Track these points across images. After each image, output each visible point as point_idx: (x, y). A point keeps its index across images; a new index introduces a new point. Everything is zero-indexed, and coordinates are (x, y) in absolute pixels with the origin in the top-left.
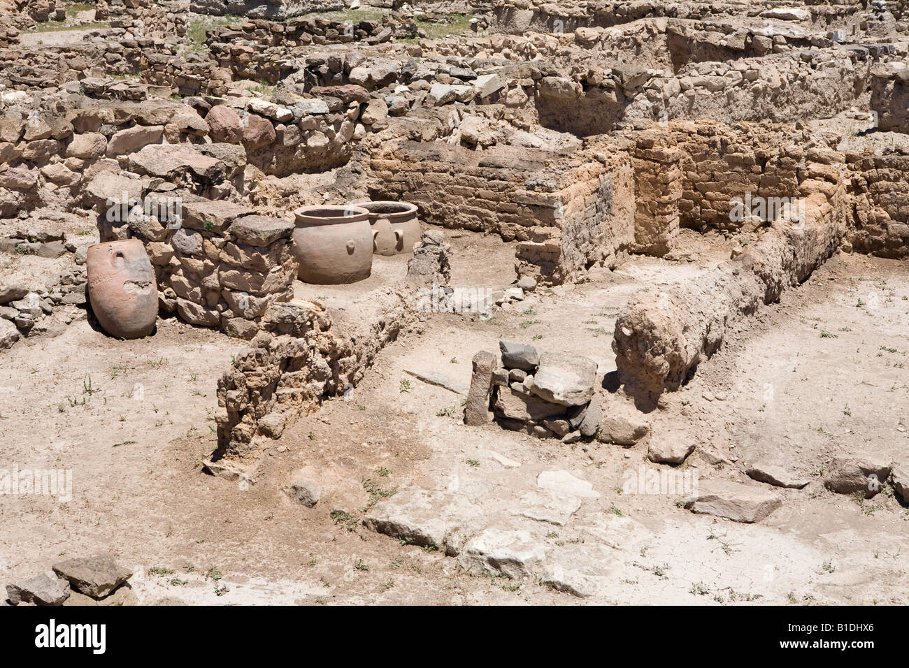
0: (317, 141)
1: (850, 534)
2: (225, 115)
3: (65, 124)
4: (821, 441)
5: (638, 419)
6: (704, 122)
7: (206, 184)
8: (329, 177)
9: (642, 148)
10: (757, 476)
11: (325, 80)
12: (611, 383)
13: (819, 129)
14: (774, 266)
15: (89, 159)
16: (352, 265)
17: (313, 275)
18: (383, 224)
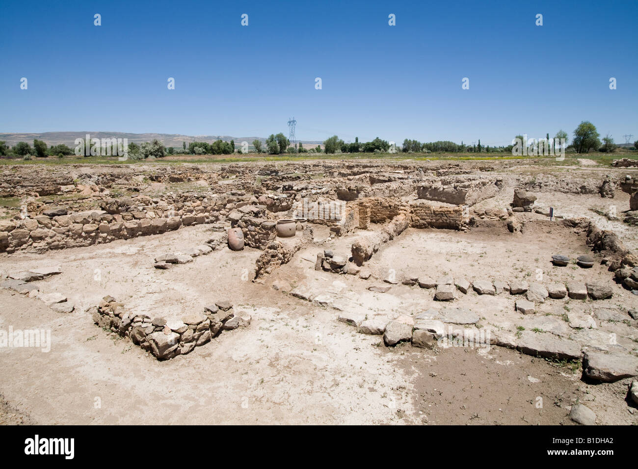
0: (284, 204)
1: (407, 295)
2: (263, 198)
3: (225, 202)
4: (402, 273)
5: (357, 268)
6: (376, 198)
7: (256, 215)
8: (286, 212)
9: (361, 204)
10: (386, 281)
11: (287, 190)
12: (351, 260)
13: (403, 199)
14: (392, 231)
15: (230, 209)
16: (291, 233)
17: (281, 235)
18: (299, 223)
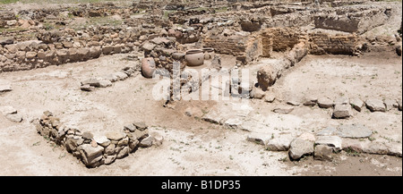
0: (192, 36)
1: (308, 114)
2: (172, 31)
3: (139, 34)
4: (302, 95)
5: (263, 93)
6: (277, 28)
7: (167, 46)
8: (194, 44)
9: (264, 34)
10: (289, 103)
11: (194, 23)
12: (257, 85)
13: (302, 28)
14: (293, 58)
15: (143, 41)
16: (199, 62)
17: (191, 65)
18: (206, 53)
